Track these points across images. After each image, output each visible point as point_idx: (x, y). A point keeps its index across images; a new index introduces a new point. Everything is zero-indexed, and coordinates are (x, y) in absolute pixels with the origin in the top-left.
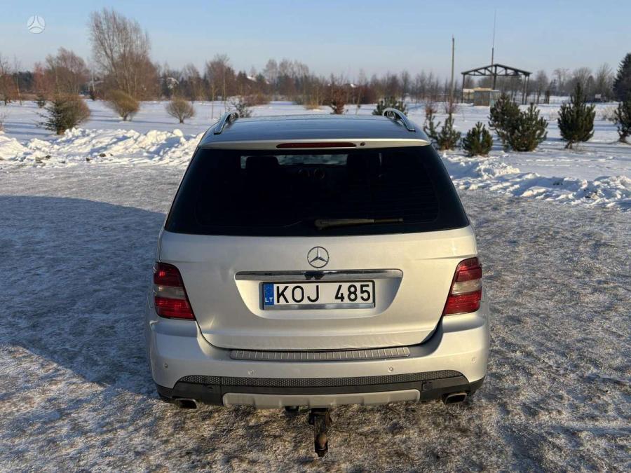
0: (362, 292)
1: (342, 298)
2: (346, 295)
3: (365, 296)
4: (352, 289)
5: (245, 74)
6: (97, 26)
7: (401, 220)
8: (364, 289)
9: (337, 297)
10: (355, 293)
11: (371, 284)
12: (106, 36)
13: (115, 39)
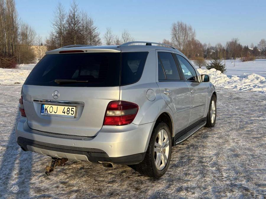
0: (72, 111)
1: (65, 113)
2: (66, 112)
3: (72, 112)
4: (68, 110)
5: (247, 47)
6: (174, 29)
7: (87, 81)
8: (73, 110)
9: (63, 112)
10: (69, 111)
11: (75, 108)
12: (178, 32)
13: (181, 33)
